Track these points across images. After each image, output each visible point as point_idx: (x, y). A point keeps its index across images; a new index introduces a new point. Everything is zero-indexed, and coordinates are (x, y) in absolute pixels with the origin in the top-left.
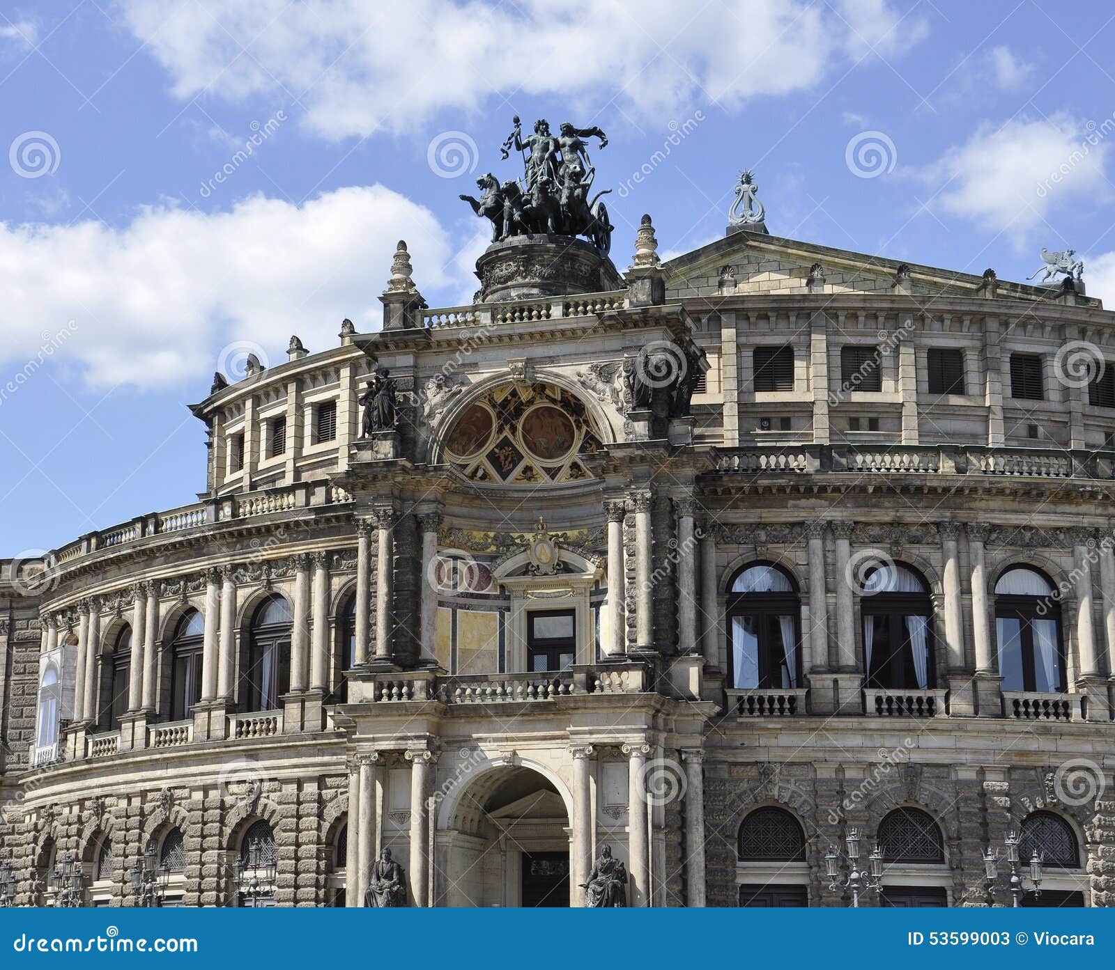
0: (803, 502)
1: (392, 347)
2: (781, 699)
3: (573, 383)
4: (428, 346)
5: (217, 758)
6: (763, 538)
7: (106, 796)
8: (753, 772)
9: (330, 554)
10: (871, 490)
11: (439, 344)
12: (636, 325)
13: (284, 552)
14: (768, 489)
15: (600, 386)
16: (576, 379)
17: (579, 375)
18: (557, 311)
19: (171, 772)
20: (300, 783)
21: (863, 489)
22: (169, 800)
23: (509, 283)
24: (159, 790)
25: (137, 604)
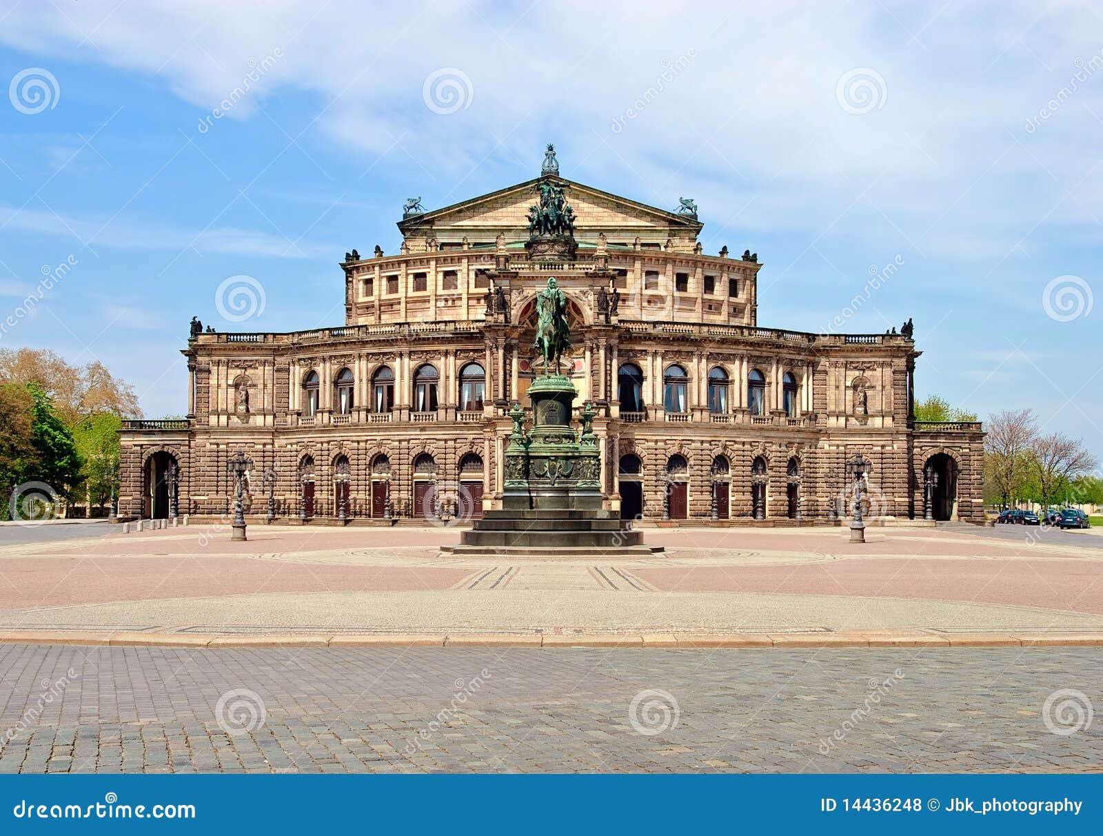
0: (647, 342)
1: (502, 277)
2: (636, 416)
3: (573, 297)
4: (516, 277)
5: (405, 429)
6: (631, 355)
7: (344, 441)
8: (626, 442)
9: (457, 351)
10: (671, 339)
11: (520, 277)
12: (600, 277)
13: (435, 348)
14: (635, 337)
15: (584, 299)
16: (574, 295)
17: (575, 294)
18: (566, 267)
19: (381, 433)
20: (446, 441)
21: (668, 338)
22: (380, 445)
23: (545, 253)
24: (376, 440)
25: (357, 362)
